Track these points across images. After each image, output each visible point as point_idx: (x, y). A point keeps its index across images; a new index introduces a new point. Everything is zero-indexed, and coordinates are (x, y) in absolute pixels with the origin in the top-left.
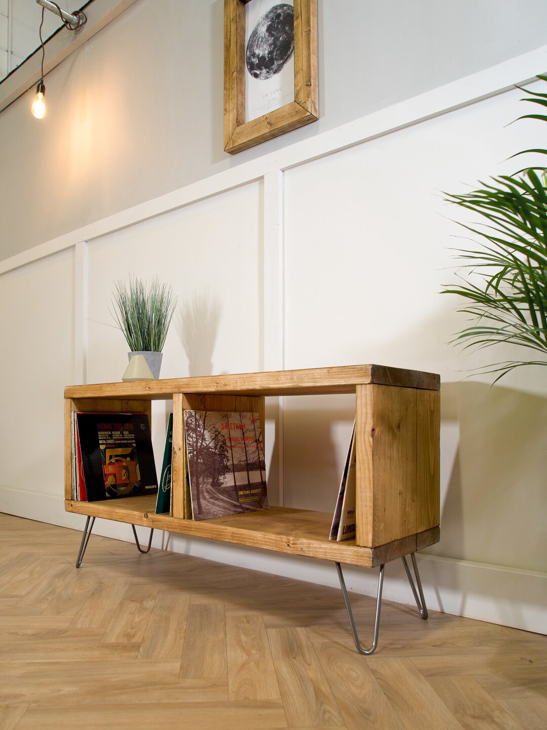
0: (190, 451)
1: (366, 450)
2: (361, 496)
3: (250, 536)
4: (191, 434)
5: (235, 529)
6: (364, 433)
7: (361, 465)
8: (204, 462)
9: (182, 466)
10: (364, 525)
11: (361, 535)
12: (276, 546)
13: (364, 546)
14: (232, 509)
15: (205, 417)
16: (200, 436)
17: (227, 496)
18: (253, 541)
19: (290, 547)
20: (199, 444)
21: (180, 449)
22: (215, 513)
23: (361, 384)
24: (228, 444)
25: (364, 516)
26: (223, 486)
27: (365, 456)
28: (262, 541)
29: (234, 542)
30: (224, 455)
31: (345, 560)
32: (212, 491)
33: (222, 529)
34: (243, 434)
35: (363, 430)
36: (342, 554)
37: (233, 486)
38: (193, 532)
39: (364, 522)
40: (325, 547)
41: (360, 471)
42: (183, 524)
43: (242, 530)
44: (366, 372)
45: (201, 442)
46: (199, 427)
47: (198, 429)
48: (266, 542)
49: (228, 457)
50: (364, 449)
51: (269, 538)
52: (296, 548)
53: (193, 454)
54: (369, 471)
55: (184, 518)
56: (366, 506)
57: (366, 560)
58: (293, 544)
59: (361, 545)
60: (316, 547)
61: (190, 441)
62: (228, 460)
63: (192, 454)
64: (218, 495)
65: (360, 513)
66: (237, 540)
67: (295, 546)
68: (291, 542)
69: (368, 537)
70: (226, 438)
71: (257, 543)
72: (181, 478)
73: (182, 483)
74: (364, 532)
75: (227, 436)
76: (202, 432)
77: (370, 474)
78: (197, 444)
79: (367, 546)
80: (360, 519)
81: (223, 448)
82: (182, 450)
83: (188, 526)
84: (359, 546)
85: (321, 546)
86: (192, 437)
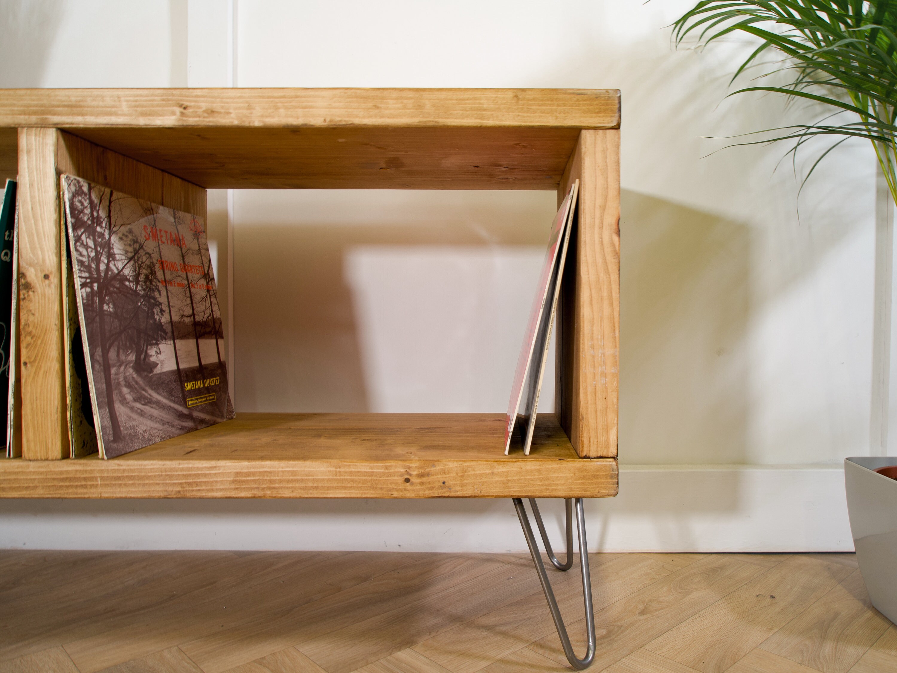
0: (83, 280)
1: (605, 262)
2: (593, 356)
3: (294, 473)
4: (84, 237)
5: (245, 463)
6: (601, 228)
7: (593, 291)
8: (116, 313)
9: (53, 321)
10: (599, 413)
11: (593, 434)
12: (373, 488)
13: (600, 454)
14: (177, 422)
15: (110, 202)
16: (103, 246)
17: (166, 395)
18: (302, 485)
19: (412, 484)
20: (102, 267)
21: (46, 277)
22: (147, 435)
23: (595, 128)
24: (159, 274)
25: (599, 394)
26: (158, 370)
27: (602, 275)
28: (328, 480)
29: (243, 494)
30: (155, 299)
31: (555, 490)
32: (137, 383)
33: (198, 469)
34: (183, 257)
35: (597, 221)
36: (548, 479)
37: (172, 372)
38: (100, 490)
39: (599, 407)
40: (504, 470)
41: (591, 304)
42: (61, 473)
43: (268, 463)
44: (607, 105)
45: (106, 261)
46: (100, 224)
47: (98, 229)
48: (342, 481)
49: (161, 304)
50: (600, 260)
51: (351, 473)
52: (429, 483)
53: (92, 288)
54: (611, 304)
55: (66, 456)
56: (604, 375)
57: (603, 483)
58: (421, 476)
59: (592, 454)
60: (481, 475)
61: (81, 255)
62: (162, 311)
63: (88, 290)
64: (150, 391)
65: (590, 389)
66: (252, 489)
67: (425, 479)
68: (414, 473)
69: (608, 438)
70: (155, 261)
71: (317, 488)
72: (54, 352)
73: (56, 366)
74: (600, 427)
75: (155, 257)
76: (107, 237)
77: (613, 309)
78: (98, 266)
79: (605, 454)
80: (589, 402)
81: (151, 283)
82: (54, 279)
83: (78, 475)
84: (589, 458)
85: (496, 471)
86: (87, 247)
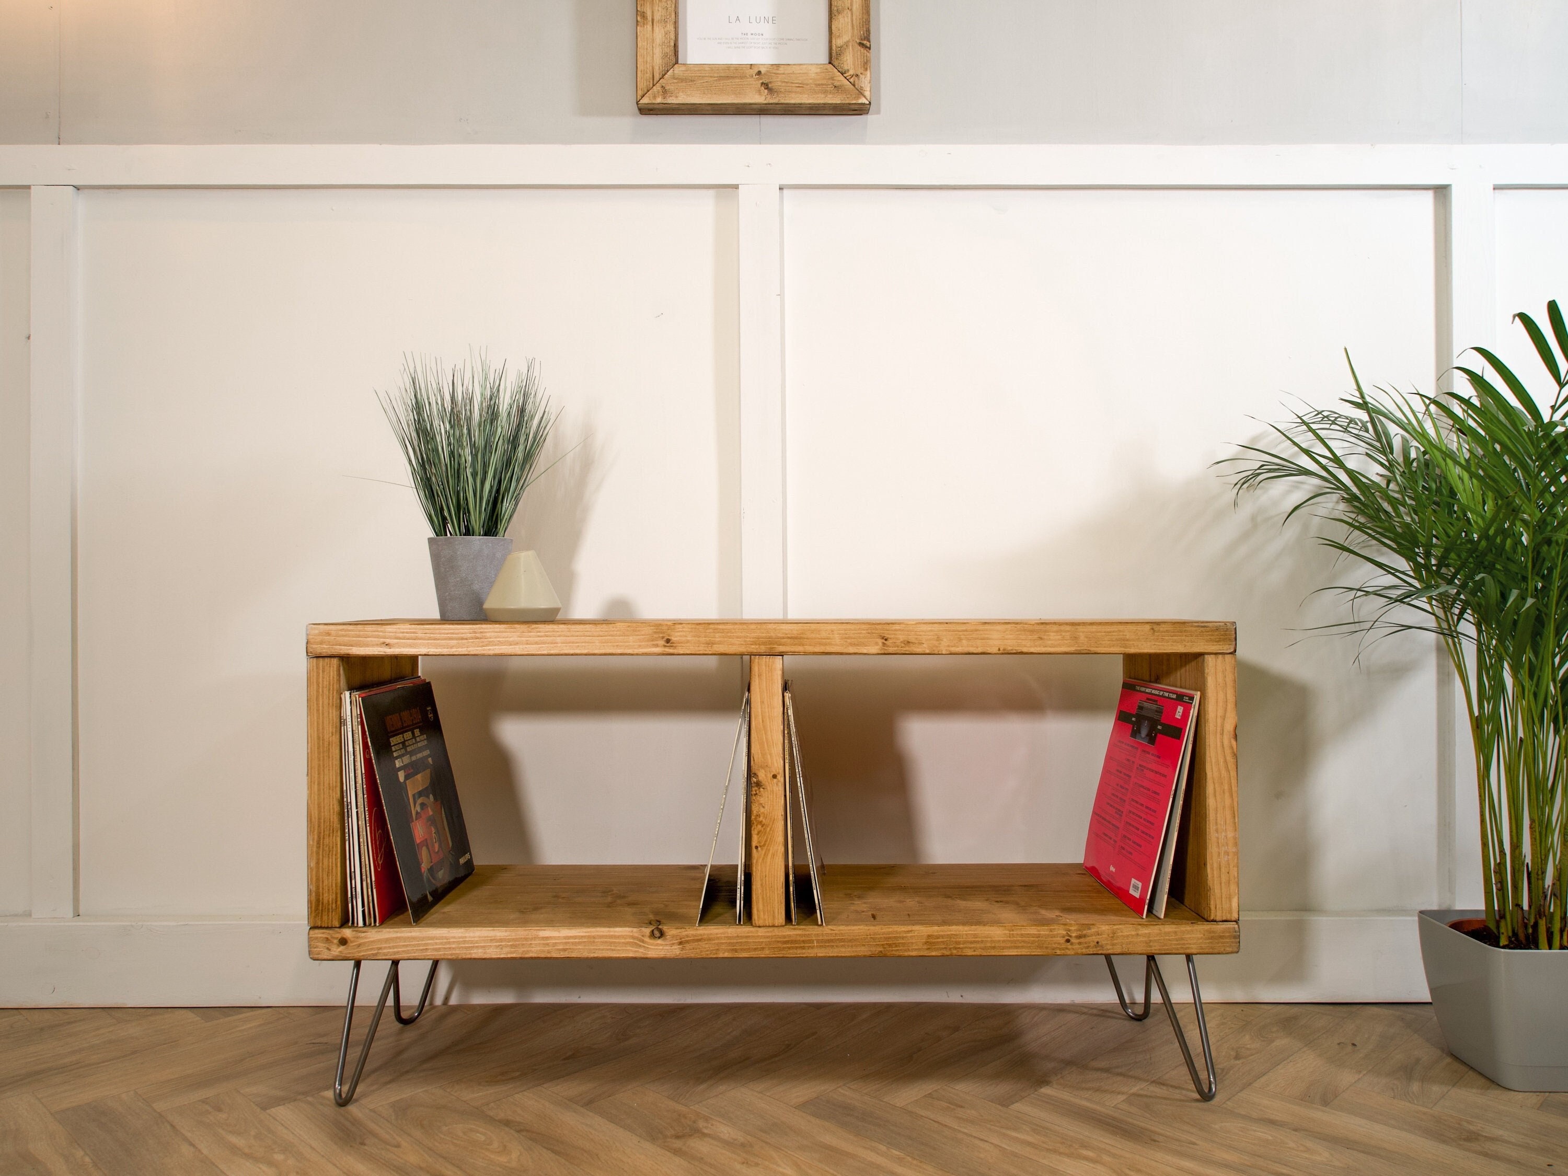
1: (1225, 761)
2: (1218, 838)
3: (976, 936)
5: (935, 927)
6: (1222, 734)
7: (1216, 786)
10: (1223, 885)
11: (1218, 902)
12: (1040, 947)
13: (1224, 919)
18: (982, 945)
19: (1072, 944)
21: (775, 776)
23: (1216, 654)
25: (1223, 870)
27: (1224, 772)
28: (1004, 941)
29: (933, 953)
31: (1188, 948)
33: (898, 932)
35: (1219, 729)
36: (1182, 939)
38: (815, 950)
39: (1223, 880)
40: (1147, 932)
41: (1215, 796)
42: (785, 937)
43: (954, 927)
44: (1226, 635)
48: (1015, 942)
50: (1221, 761)
51: (1022, 935)
52: (1086, 943)
54: (1231, 795)
55: (789, 925)
56: (1227, 853)
57: (1227, 942)
58: (1079, 937)
59: (1218, 918)
60: (1128, 936)
65: (1215, 865)
66: (941, 949)
67: (1082, 940)
68: (1074, 935)
69: (1231, 905)
71: (994, 948)
72: (780, 839)
73: (781, 849)
74: (1224, 896)
77: (1233, 800)
79: (1229, 918)
80: (1215, 875)
82: (780, 779)
83: (798, 938)
84: (1215, 921)
85: (1140, 932)
